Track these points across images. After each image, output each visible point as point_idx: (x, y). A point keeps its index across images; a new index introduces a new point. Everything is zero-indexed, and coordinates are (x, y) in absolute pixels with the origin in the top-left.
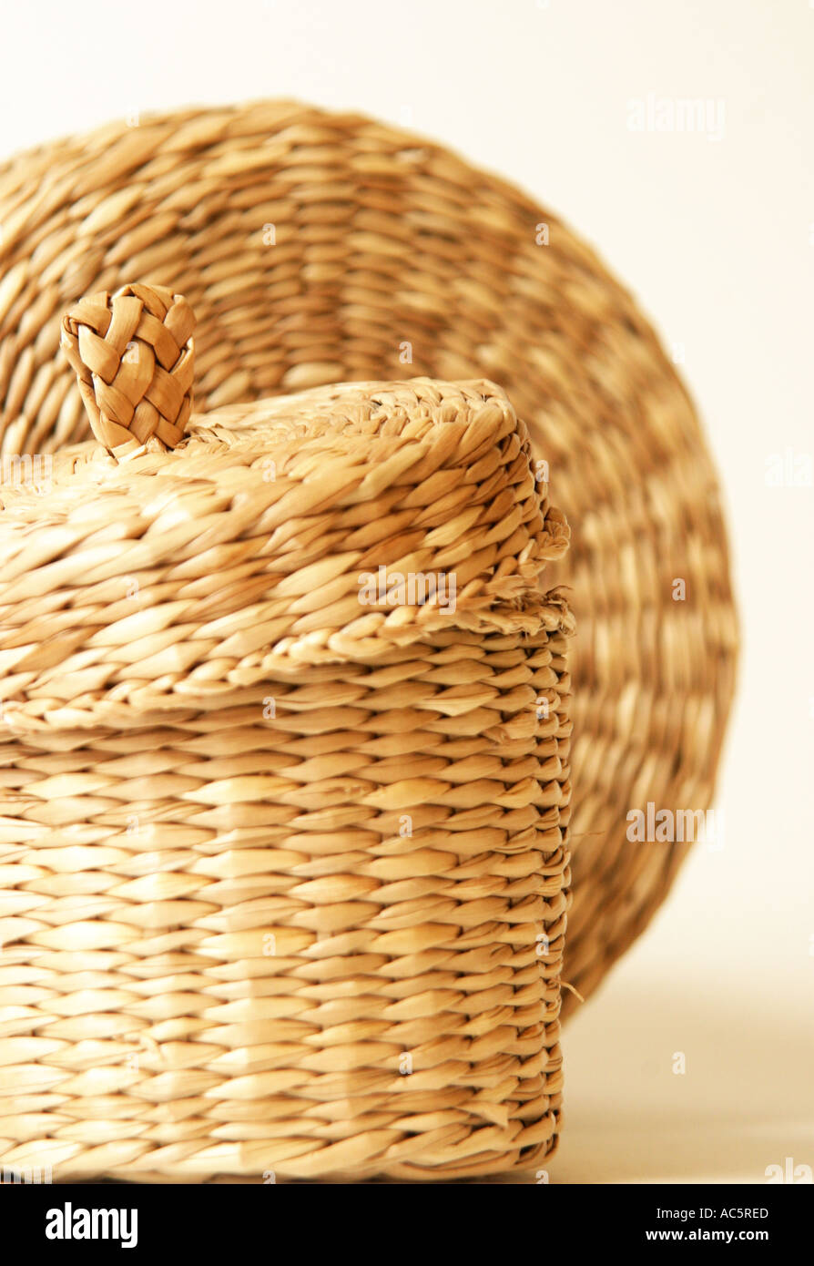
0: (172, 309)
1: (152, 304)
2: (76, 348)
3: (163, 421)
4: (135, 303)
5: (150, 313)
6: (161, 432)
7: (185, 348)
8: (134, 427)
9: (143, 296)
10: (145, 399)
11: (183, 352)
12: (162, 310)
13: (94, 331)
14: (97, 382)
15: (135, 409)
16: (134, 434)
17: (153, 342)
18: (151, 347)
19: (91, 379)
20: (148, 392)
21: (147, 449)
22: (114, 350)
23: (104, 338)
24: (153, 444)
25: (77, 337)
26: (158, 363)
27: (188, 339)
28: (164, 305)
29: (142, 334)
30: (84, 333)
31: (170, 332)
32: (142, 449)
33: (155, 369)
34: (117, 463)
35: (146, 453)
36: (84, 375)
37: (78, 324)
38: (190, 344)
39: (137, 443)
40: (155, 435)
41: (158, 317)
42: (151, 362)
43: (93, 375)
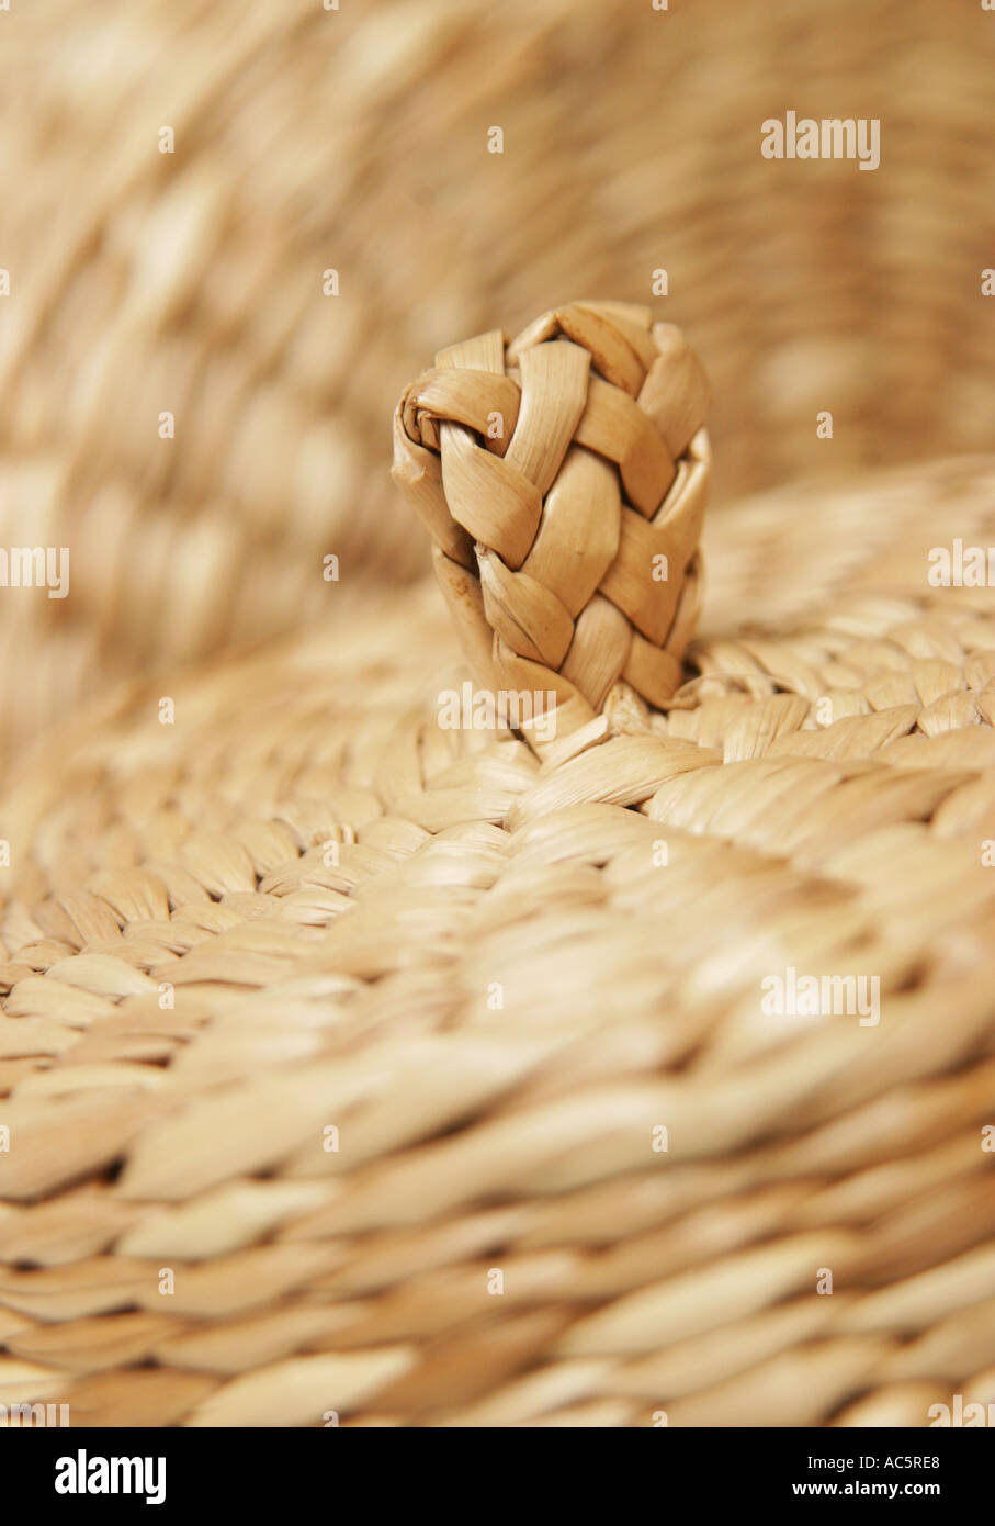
0: (658, 366)
1: (615, 357)
2: (435, 479)
3: (639, 646)
4: (572, 359)
5: (606, 379)
6: (637, 673)
7: (686, 456)
8: (574, 666)
9: (589, 339)
10: (599, 593)
11: (683, 467)
12: (632, 370)
13: (481, 439)
14: (489, 567)
15: (576, 621)
16: (573, 682)
17: (618, 453)
18: (614, 467)
19: (473, 558)
20: (605, 580)
21: (610, 727)
22: (528, 483)
23: (503, 456)
24: (624, 709)
25: (436, 452)
26: (627, 501)
27: (694, 435)
28: (637, 357)
29: (590, 435)
30: (455, 444)
31: (654, 422)
32: (598, 727)
33: (623, 520)
34: (539, 760)
35: (606, 738)
36: (450, 544)
37: (439, 421)
38: (700, 445)
39: (585, 709)
40: (622, 679)
41: (625, 388)
42: (613, 498)
43: (478, 550)
